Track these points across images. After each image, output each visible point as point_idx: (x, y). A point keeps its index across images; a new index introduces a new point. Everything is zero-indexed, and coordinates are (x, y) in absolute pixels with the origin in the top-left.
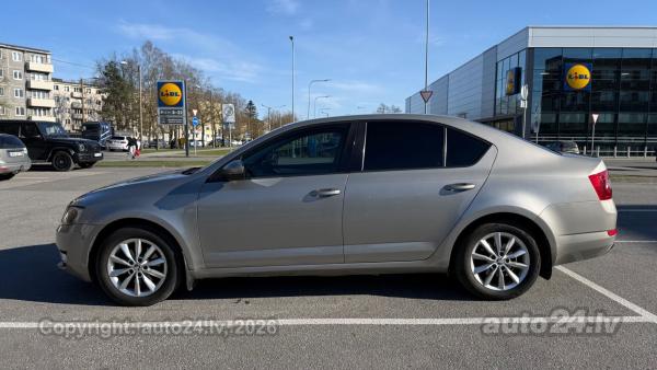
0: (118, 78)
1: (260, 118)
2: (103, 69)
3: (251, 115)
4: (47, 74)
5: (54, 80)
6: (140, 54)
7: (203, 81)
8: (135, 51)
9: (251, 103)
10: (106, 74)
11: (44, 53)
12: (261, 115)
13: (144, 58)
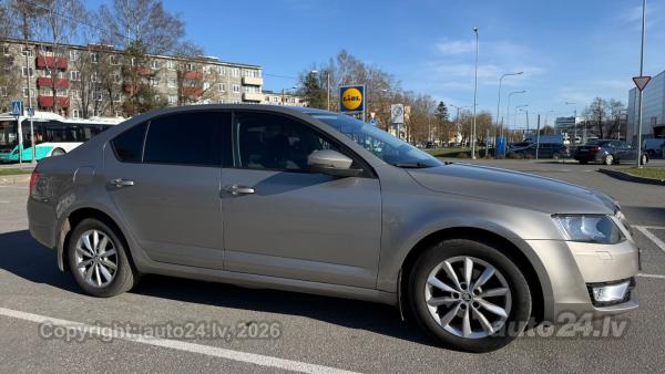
0: (316, 87)
1: (451, 119)
2: (305, 80)
3: (441, 117)
4: (258, 86)
5: (264, 92)
6: (336, 64)
7: (393, 85)
8: (331, 60)
9: (442, 104)
10: (306, 84)
11: (256, 68)
12: (451, 116)
13: (339, 67)
